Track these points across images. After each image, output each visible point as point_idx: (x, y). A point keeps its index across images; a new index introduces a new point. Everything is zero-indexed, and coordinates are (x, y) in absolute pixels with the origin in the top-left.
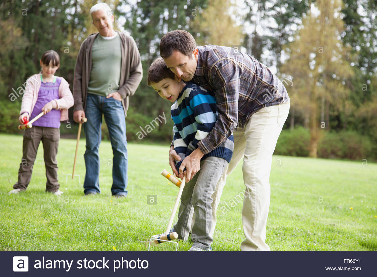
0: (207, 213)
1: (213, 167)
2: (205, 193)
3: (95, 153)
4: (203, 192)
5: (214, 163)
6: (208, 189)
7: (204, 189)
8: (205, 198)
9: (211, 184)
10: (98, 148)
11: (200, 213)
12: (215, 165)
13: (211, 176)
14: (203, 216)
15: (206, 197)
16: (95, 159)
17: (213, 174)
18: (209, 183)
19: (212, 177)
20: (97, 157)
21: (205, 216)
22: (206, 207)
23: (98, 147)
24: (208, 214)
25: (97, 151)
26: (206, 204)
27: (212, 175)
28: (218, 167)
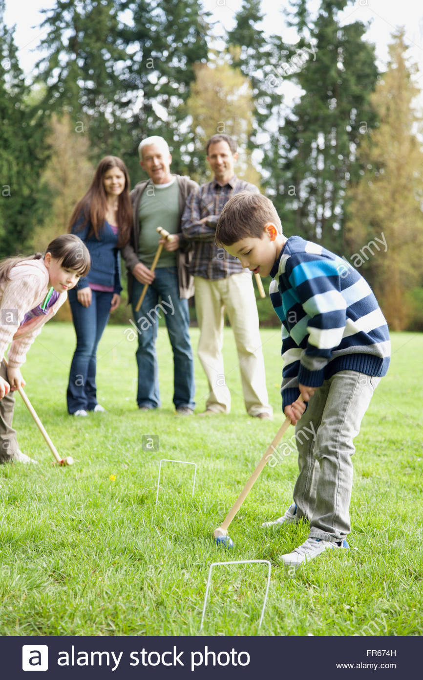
0: (340, 470)
1: (348, 385)
2: (336, 434)
3: (149, 350)
4: (331, 433)
5: (350, 378)
6: (341, 426)
7: (333, 427)
8: (335, 443)
9: (346, 418)
10: (152, 344)
11: (326, 468)
12: (352, 382)
13: (345, 403)
14: (331, 475)
15: (336, 441)
16: (149, 359)
17: (350, 398)
18: (343, 416)
19: (348, 403)
20: (152, 357)
21: (334, 474)
22: (337, 458)
23: (154, 342)
24: (341, 473)
25: (152, 348)
26: (337, 452)
27: (348, 400)
28: (357, 384)
